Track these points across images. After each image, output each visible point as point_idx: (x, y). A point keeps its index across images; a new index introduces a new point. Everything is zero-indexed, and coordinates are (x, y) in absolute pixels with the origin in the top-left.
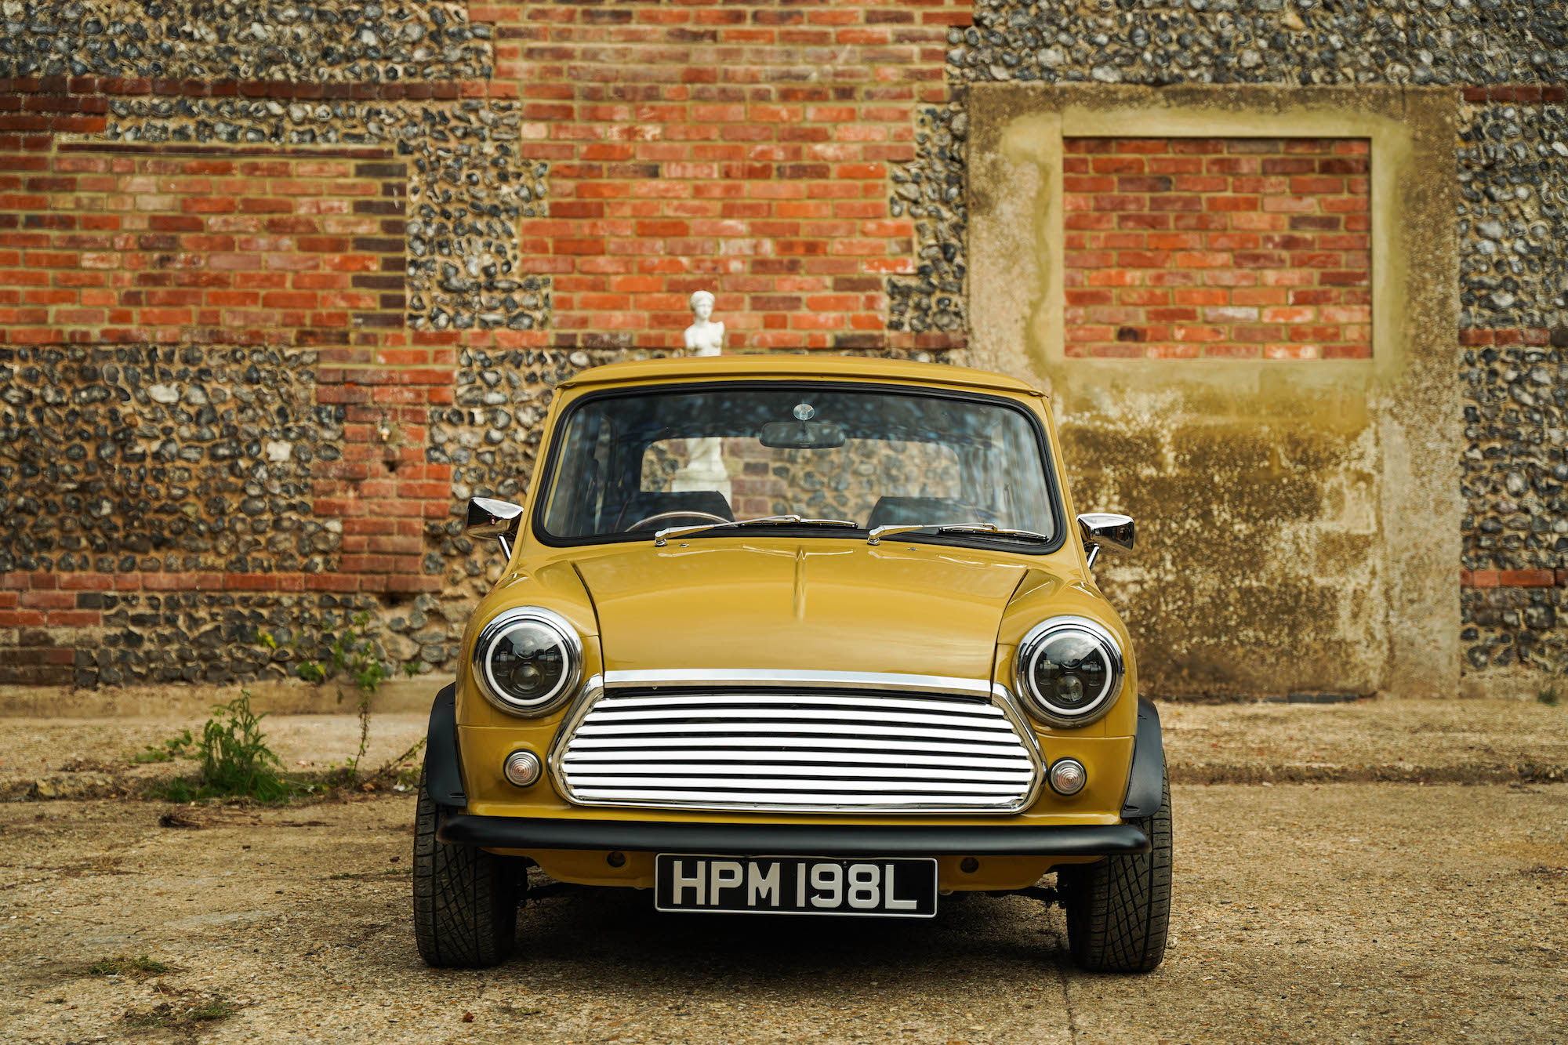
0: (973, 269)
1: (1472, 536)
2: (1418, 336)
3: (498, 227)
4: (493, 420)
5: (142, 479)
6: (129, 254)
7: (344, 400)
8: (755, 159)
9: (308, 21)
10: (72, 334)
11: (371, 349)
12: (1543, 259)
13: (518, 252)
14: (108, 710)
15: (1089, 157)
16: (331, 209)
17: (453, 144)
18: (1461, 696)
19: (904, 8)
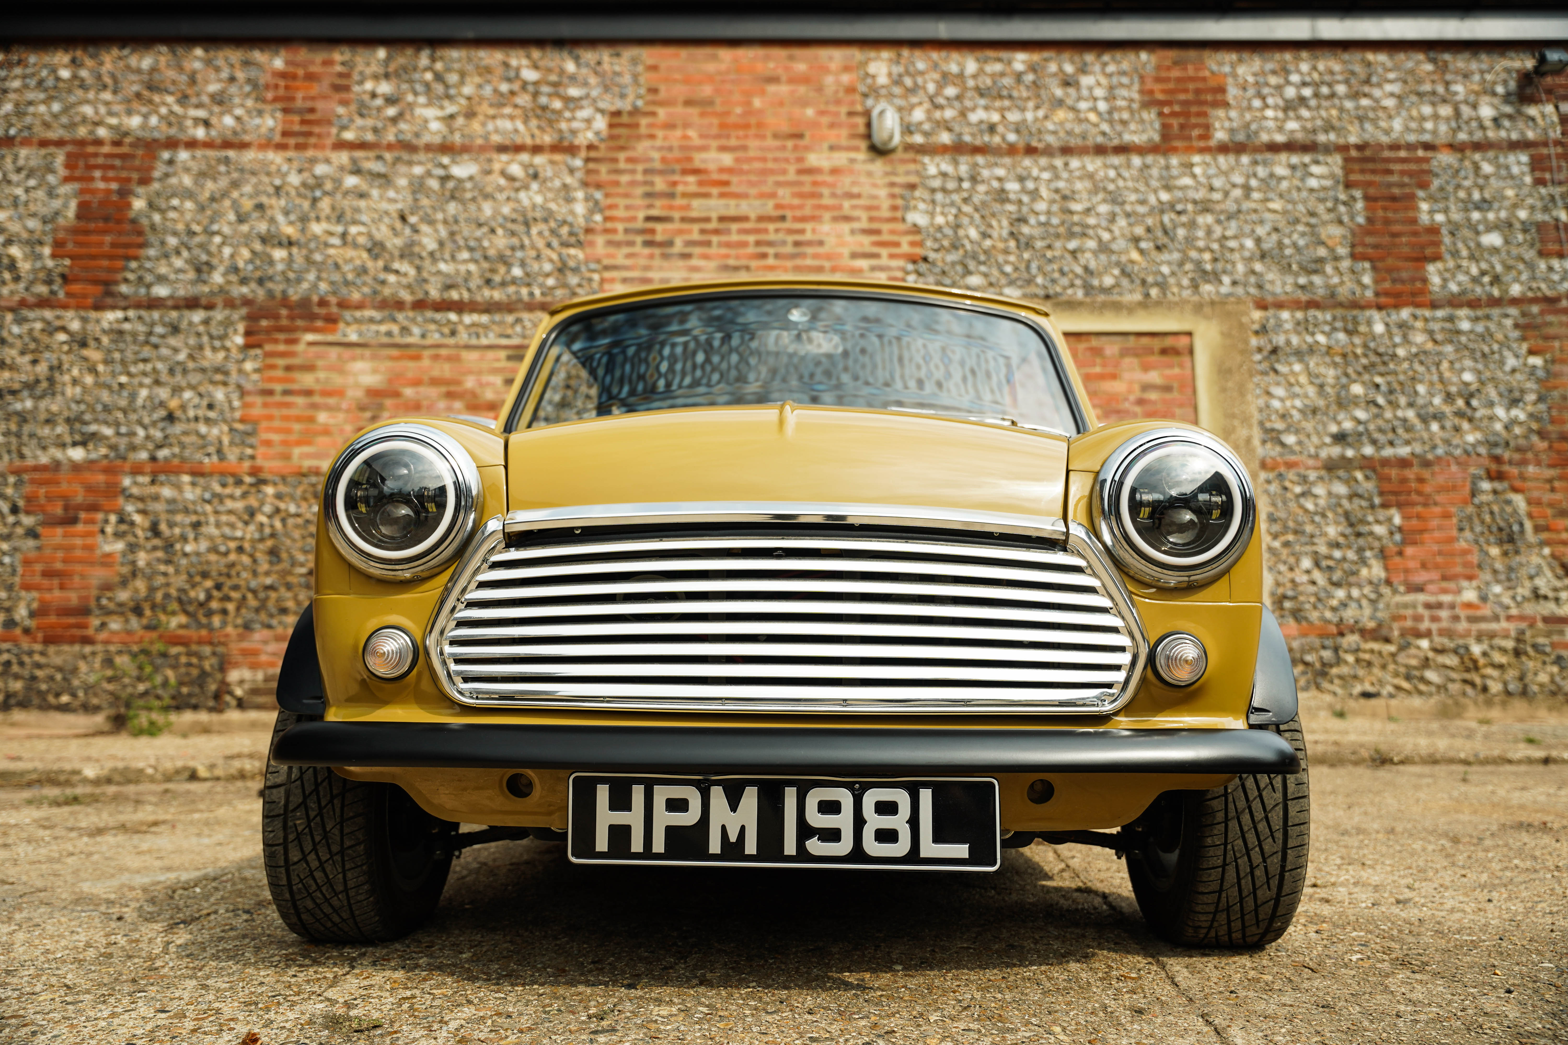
1: (1279, 601)
6: (350, 414)
12: (1314, 413)
16: (489, 383)
19: (875, 250)
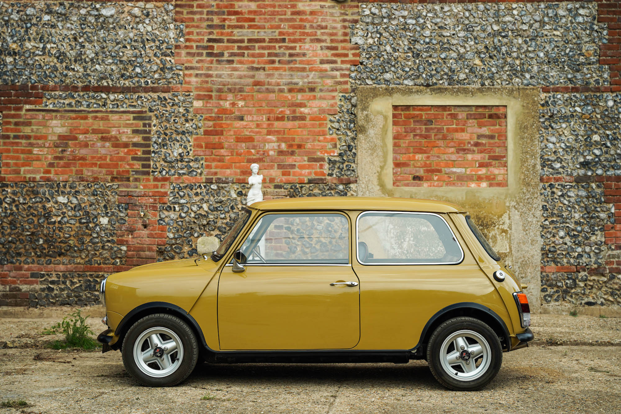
0: (359, 154)
1: (545, 253)
2: (524, 179)
3: (185, 139)
4: (183, 209)
5: (54, 231)
6: (50, 149)
7: (128, 202)
8: (279, 114)
9: (116, 64)
10: (30, 178)
11: (138, 183)
12: (571, 150)
13: (192, 148)
14: (41, 316)
15: (402, 113)
16: (124, 132)
17: (168, 108)
18: (541, 313)
19: (334, 59)
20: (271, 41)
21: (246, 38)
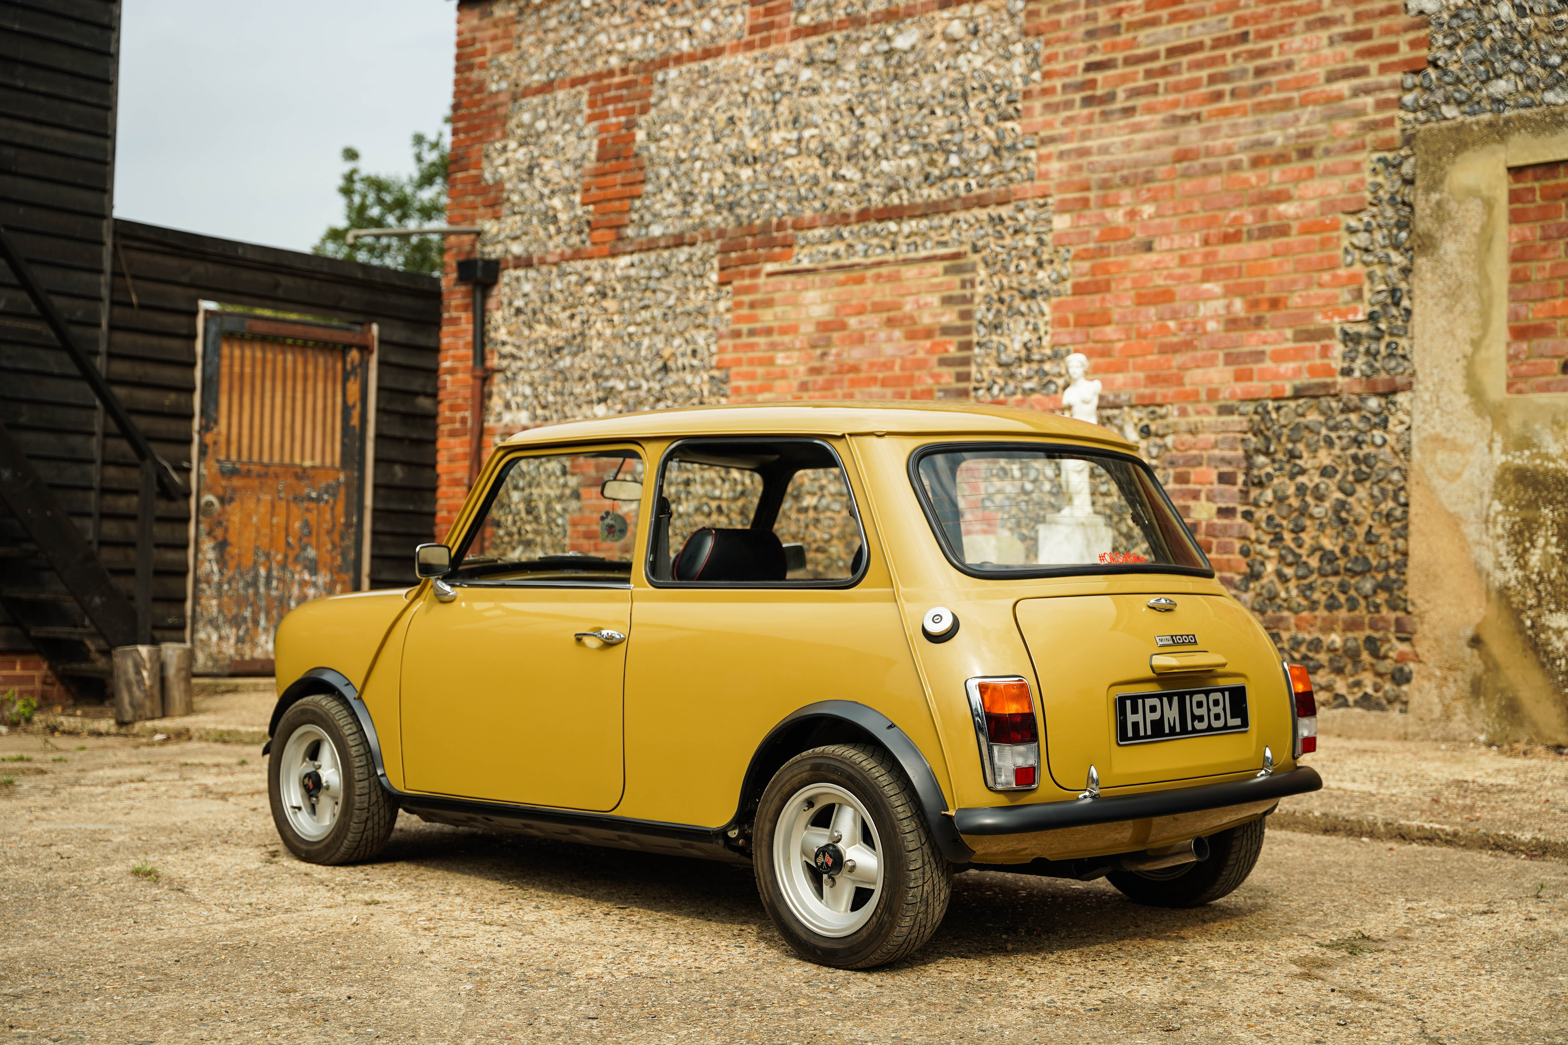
0: (1417, 310)
3: (1035, 308)
4: (1027, 474)
6: (803, 353)
8: (1230, 225)
9: (916, 153)
13: (1048, 328)
15: (1537, 185)
16: (926, 304)
17: (1008, 241)
19: (1361, 63)
20: (1218, 43)
21: (1162, 48)
